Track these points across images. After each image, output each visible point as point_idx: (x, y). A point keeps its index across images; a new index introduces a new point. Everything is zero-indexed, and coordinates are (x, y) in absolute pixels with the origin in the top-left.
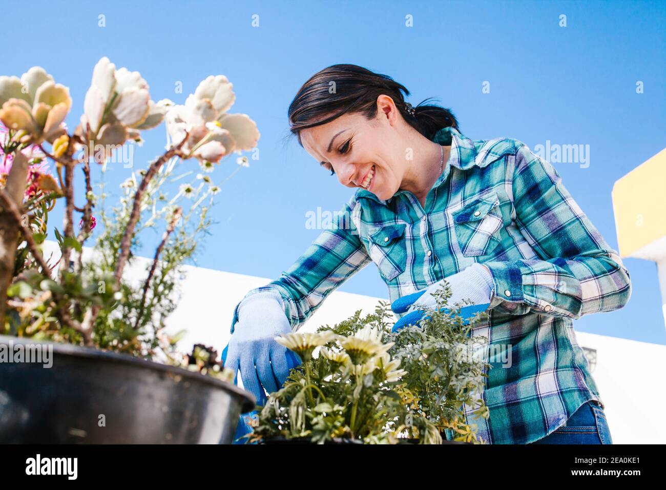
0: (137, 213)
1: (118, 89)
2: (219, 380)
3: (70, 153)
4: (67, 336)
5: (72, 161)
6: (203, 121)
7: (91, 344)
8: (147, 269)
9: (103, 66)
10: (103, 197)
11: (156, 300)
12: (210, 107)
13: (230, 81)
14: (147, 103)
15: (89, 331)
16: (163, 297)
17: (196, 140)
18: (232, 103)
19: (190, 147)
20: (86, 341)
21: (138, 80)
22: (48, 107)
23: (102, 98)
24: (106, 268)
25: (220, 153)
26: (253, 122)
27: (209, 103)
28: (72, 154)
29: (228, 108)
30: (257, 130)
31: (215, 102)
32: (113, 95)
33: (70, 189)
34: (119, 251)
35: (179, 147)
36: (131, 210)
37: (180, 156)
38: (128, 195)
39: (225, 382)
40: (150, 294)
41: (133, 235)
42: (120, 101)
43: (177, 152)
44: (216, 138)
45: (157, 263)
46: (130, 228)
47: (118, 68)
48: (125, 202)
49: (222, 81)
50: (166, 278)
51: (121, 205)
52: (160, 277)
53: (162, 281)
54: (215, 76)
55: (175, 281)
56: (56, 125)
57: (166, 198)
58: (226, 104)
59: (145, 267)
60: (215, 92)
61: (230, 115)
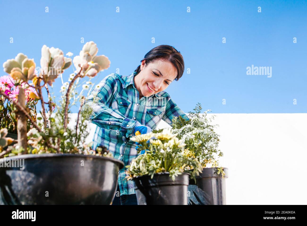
0: (68, 101)
1: (52, 56)
2: (107, 158)
3: (39, 84)
4: (51, 151)
5: (40, 87)
6: (87, 62)
7: (60, 152)
8: (76, 121)
9: (44, 49)
10: (54, 98)
11: (81, 132)
12: (89, 55)
13: (95, 43)
14: (63, 60)
15: (59, 148)
16: (84, 131)
17: (86, 69)
18: (97, 52)
19: (84, 73)
20: (58, 152)
21: (58, 51)
22: (27, 68)
23: (46, 61)
24: (60, 124)
25: (95, 73)
26: (107, 57)
27: (88, 54)
28: (40, 84)
29: (96, 54)
30: (109, 60)
31: (90, 53)
32: (50, 59)
33: (41, 97)
34: (64, 116)
35: (79, 73)
36: (65, 100)
37: (80, 77)
38: (64, 95)
39: (109, 158)
40: (78, 130)
41: (68, 110)
42: (53, 61)
43: (79, 75)
44: (93, 67)
45: (79, 119)
46: (66, 108)
47: (50, 48)
48: (63, 97)
49: (92, 44)
50: (84, 124)
51: (61, 99)
52: (81, 123)
53: (82, 125)
54: (89, 42)
55: (87, 124)
56: (32, 74)
57: (78, 93)
58: (95, 52)
59: (75, 121)
60: (90, 48)
61: (98, 56)
